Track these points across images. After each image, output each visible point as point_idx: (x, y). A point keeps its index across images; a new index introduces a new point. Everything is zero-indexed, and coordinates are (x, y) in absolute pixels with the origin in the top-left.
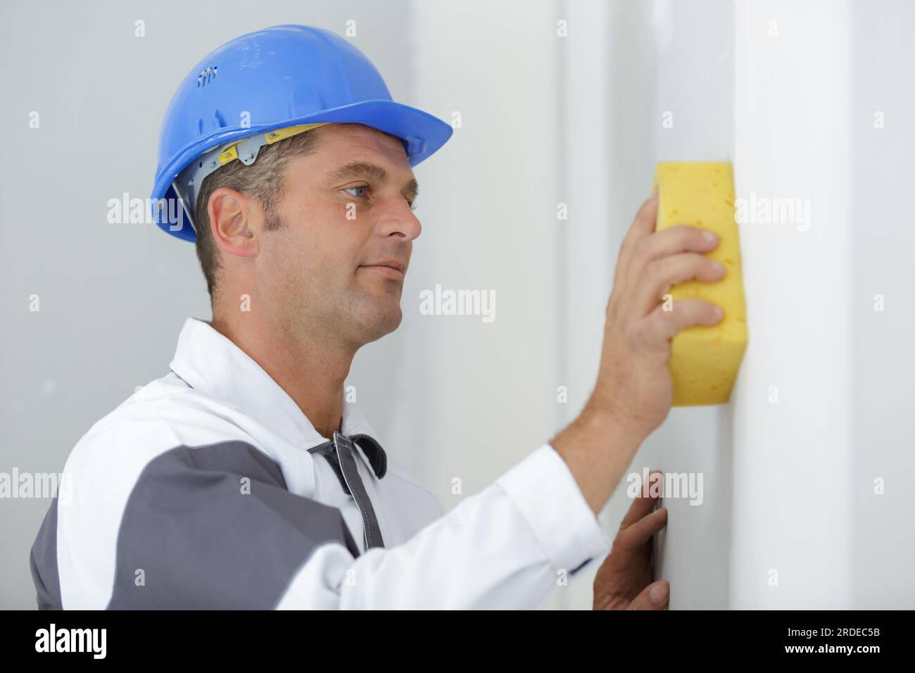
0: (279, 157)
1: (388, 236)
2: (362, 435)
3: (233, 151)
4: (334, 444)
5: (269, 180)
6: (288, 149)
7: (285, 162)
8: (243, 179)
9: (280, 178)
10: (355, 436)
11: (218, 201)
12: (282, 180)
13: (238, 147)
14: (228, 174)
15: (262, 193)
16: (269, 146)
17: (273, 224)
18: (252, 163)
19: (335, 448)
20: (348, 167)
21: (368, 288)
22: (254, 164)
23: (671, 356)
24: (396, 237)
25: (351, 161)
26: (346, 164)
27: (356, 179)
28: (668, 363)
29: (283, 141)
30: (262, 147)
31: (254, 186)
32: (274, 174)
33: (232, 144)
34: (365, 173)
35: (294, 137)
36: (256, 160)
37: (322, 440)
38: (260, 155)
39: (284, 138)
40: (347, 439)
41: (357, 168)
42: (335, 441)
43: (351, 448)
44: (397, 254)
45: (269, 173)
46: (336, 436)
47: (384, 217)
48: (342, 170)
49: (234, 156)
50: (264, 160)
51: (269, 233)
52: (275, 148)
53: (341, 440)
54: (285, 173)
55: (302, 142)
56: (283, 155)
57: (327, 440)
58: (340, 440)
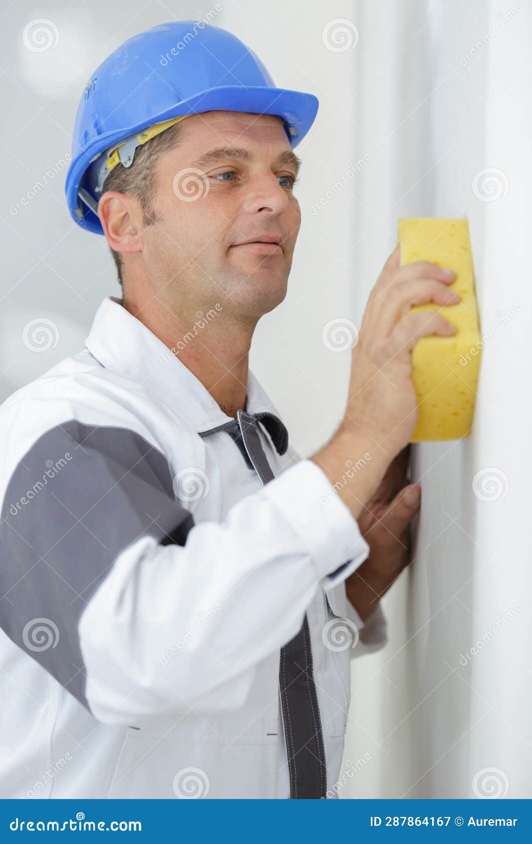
0: (150, 155)
1: (256, 213)
2: (266, 413)
3: (115, 156)
4: (238, 422)
5: (145, 178)
6: (157, 146)
7: (156, 159)
8: (124, 181)
9: (153, 175)
10: (259, 414)
11: (106, 206)
12: (155, 176)
13: (119, 151)
14: (114, 178)
15: (140, 191)
16: (142, 146)
17: (150, 220)
18: (130, 165)
19: (239, 425)
20: (209, 155)
21: (241, 267)
22: (132, 165)
23: (413, 369)
24: (264, 212)
25: (211, 148)
26: (206, 152)
27: (219, 164)
28: (411, 375)
29: (152, 140)
30: (137, 148)
31: (133, 186)
32: (149, 171)
33: (114, 149)
34: (227, 157)
35: (162, 134)
36: (133, 162)
37: (227, 419)
38: (137, 155)
39: (153, 137)
40: (251, 417)
41: (217, 154)
42: (239, 419)
43: (255, 425)
44: (267, 229)
45: (145, 172)
46: (240, 414)
47: (251, 195)
48: (203, 159)
49: (117, 161)
50: (139, 160)
51: (148, 228)
52: (146, 147)
53: (245, 419)
54: (156, 170)
55: (168, 138)
56: (154, 152)
57: (231, 419)
58: (243, 418)
